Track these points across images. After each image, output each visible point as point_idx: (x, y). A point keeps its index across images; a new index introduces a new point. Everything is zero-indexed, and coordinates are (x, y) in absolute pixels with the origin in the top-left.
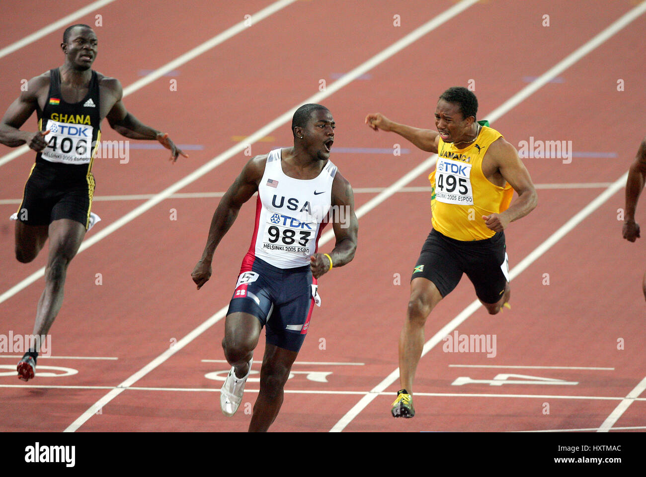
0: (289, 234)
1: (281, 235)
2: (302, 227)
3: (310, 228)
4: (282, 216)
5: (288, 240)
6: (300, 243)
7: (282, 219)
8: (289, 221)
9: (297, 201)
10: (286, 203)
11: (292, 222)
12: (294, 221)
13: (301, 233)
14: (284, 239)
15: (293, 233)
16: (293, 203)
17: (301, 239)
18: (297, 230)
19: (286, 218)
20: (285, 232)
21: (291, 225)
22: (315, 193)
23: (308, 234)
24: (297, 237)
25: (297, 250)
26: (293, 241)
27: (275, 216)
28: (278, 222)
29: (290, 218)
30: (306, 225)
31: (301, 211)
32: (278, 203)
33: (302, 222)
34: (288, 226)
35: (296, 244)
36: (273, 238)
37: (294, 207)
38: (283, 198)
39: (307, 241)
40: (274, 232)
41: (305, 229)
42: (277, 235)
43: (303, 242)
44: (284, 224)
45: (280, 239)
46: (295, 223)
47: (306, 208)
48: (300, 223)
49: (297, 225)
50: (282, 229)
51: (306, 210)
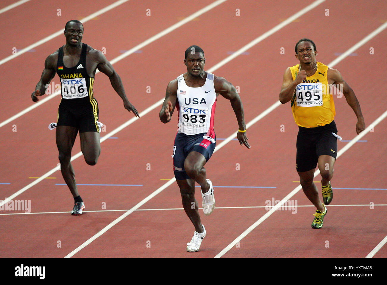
0: (194, 117)
1: (190, 118)
2: (201, 113)
3: (204, 113)
4: (189, 108)
5: (194, 121)
6: (200, 122)
7: (189, 110)
8: (193, 111)
9: (197, 99)
10: (192, 101)
11: (194, 111)
12: (196, 110)
13: (200, 116)
14: (191, 120)
15: (196, 117)
16: (195, 101)
17: (200, 119)
18: (198, 115)
19: (191, 109)
20: (192, 116)
22: (206, 93)
23: (204, 116)
24: (198, 119)
25: (199, 126)
26: (196, 121)
27: (185, 108)
28: (188, 112)
29: (193, 109)
30: (203, 111)
31: (201, 103)
32: (188, 102)
34: (193, 113)
35: (198, 123)
36: (186, 120)
37: (196, 103)
38: (190, 99)
39: (204, 121)
40: (186, 117)
41: (202, 114)
42: (188, 118)
43: (202, 121)
44: (191, 112)
45: (190, 120)
46: (196, 111)
47: (203, 101)
48: (199, 111)
49: (198, 112)
50: (190, 115)
51: (203, 102)
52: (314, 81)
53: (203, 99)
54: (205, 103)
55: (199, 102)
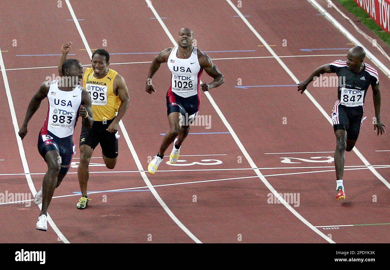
0: (62, 118)
1: (59, 119)
3: (72, 115)
4: (58, 110)
5: (62, 121)
6: (67, 122)
8: (62, 112)
9: (65, 101)
10: (60, 102)
13: (68, 117)
14: (60, 121)
15: (64, 117)
16: (63, 102)
17: (68, 120)
18: (66, 116)
19: (60, 110)
21: (63, 114)
23: (71, 118)
24: (66, 119)
25: (66, 126)
26: (64, 121)
27: (55, 110)
28: (57, 113)
29: (62, 110)
30: (70, 113)
31: (68, 106)
32: (57, 103)
33: (68, 112)
35: (65, 123)
36: (55, 120)
37: (64, 104)
38: (59, 100)
39: (71, 121)
40: (55, 117)
41: (70, 115)
42: (57, 119)
43: (69, 121)
44: (60, 113)
45: (58, 121)
46: (65, 113)
47: (70, 104)
48: (67, 113)
50: (59, 116)
51: (70, 105)
53: (70, 102)
55: (67, 104)
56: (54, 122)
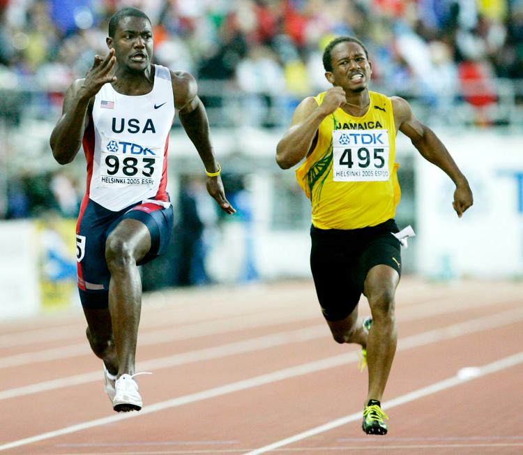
0: (130, 163)
1: (122, 165)
2: (145, 154)
3: (153, 154)
4: (120, 143)
5: (130, 170)
6: (144, 173)
7: (121, 147)
8: (128, 148)
9: (138, 122)
10: (127, 126)
11: (132, 148)
12: (135, 147)
13: (145, 160)
14: (124, 169)
15: (135, 161)
16: (134, 125)
17: (145, 167)
18: (140, 157)
19: (125, 144)
20: (125, 161)
21: (132, 152)
22: (156, 108)
23: (152, 161)
24: (141, 166)
25: (141, 182)
26: (136, 170)
27: (112, 143)
28: (117, 150)
29: (130, 144)
30: (149, 151)
31: (144, 132)
32: (118, 128)
33: (144, 149)
34: (129, 154)
35: (139, 175)
36: (112, 169)
37: (135, 129)
38: (123, 120)
39: (152, 169)
40: (112, 162)
41: (149, 155)
42: (117, 165)
43: (148, 171)
44: (124, 152)
45: (120, 170)
46: (136, 150)
47: (149, 126)
48: (142, 150)
49: (139, 151)
50: (121, 158)
51: (149, 129)
52: (371, 125)
53: (149, 121)
54: (154, 132)
55: (142, 129)
56: (109, 172)
